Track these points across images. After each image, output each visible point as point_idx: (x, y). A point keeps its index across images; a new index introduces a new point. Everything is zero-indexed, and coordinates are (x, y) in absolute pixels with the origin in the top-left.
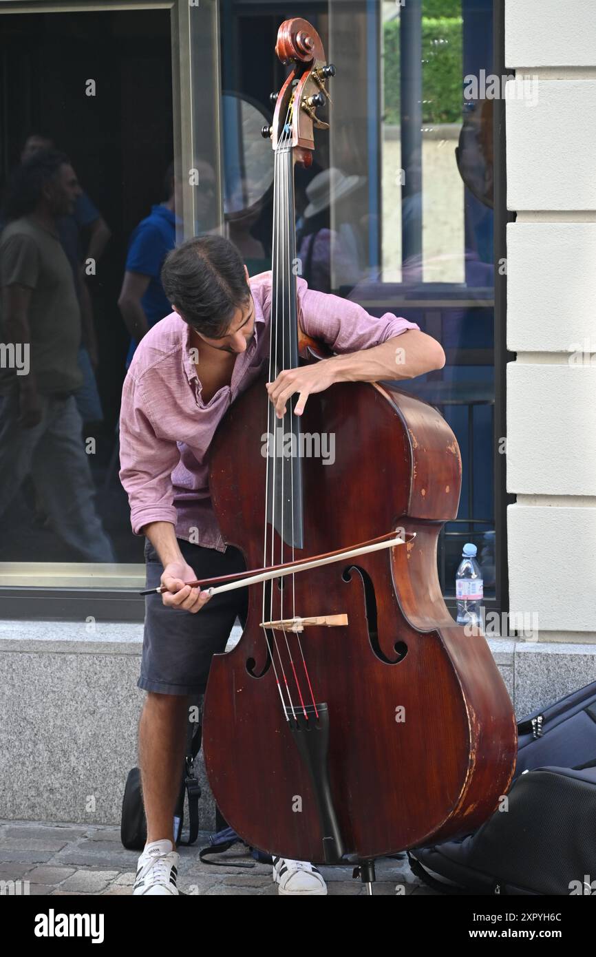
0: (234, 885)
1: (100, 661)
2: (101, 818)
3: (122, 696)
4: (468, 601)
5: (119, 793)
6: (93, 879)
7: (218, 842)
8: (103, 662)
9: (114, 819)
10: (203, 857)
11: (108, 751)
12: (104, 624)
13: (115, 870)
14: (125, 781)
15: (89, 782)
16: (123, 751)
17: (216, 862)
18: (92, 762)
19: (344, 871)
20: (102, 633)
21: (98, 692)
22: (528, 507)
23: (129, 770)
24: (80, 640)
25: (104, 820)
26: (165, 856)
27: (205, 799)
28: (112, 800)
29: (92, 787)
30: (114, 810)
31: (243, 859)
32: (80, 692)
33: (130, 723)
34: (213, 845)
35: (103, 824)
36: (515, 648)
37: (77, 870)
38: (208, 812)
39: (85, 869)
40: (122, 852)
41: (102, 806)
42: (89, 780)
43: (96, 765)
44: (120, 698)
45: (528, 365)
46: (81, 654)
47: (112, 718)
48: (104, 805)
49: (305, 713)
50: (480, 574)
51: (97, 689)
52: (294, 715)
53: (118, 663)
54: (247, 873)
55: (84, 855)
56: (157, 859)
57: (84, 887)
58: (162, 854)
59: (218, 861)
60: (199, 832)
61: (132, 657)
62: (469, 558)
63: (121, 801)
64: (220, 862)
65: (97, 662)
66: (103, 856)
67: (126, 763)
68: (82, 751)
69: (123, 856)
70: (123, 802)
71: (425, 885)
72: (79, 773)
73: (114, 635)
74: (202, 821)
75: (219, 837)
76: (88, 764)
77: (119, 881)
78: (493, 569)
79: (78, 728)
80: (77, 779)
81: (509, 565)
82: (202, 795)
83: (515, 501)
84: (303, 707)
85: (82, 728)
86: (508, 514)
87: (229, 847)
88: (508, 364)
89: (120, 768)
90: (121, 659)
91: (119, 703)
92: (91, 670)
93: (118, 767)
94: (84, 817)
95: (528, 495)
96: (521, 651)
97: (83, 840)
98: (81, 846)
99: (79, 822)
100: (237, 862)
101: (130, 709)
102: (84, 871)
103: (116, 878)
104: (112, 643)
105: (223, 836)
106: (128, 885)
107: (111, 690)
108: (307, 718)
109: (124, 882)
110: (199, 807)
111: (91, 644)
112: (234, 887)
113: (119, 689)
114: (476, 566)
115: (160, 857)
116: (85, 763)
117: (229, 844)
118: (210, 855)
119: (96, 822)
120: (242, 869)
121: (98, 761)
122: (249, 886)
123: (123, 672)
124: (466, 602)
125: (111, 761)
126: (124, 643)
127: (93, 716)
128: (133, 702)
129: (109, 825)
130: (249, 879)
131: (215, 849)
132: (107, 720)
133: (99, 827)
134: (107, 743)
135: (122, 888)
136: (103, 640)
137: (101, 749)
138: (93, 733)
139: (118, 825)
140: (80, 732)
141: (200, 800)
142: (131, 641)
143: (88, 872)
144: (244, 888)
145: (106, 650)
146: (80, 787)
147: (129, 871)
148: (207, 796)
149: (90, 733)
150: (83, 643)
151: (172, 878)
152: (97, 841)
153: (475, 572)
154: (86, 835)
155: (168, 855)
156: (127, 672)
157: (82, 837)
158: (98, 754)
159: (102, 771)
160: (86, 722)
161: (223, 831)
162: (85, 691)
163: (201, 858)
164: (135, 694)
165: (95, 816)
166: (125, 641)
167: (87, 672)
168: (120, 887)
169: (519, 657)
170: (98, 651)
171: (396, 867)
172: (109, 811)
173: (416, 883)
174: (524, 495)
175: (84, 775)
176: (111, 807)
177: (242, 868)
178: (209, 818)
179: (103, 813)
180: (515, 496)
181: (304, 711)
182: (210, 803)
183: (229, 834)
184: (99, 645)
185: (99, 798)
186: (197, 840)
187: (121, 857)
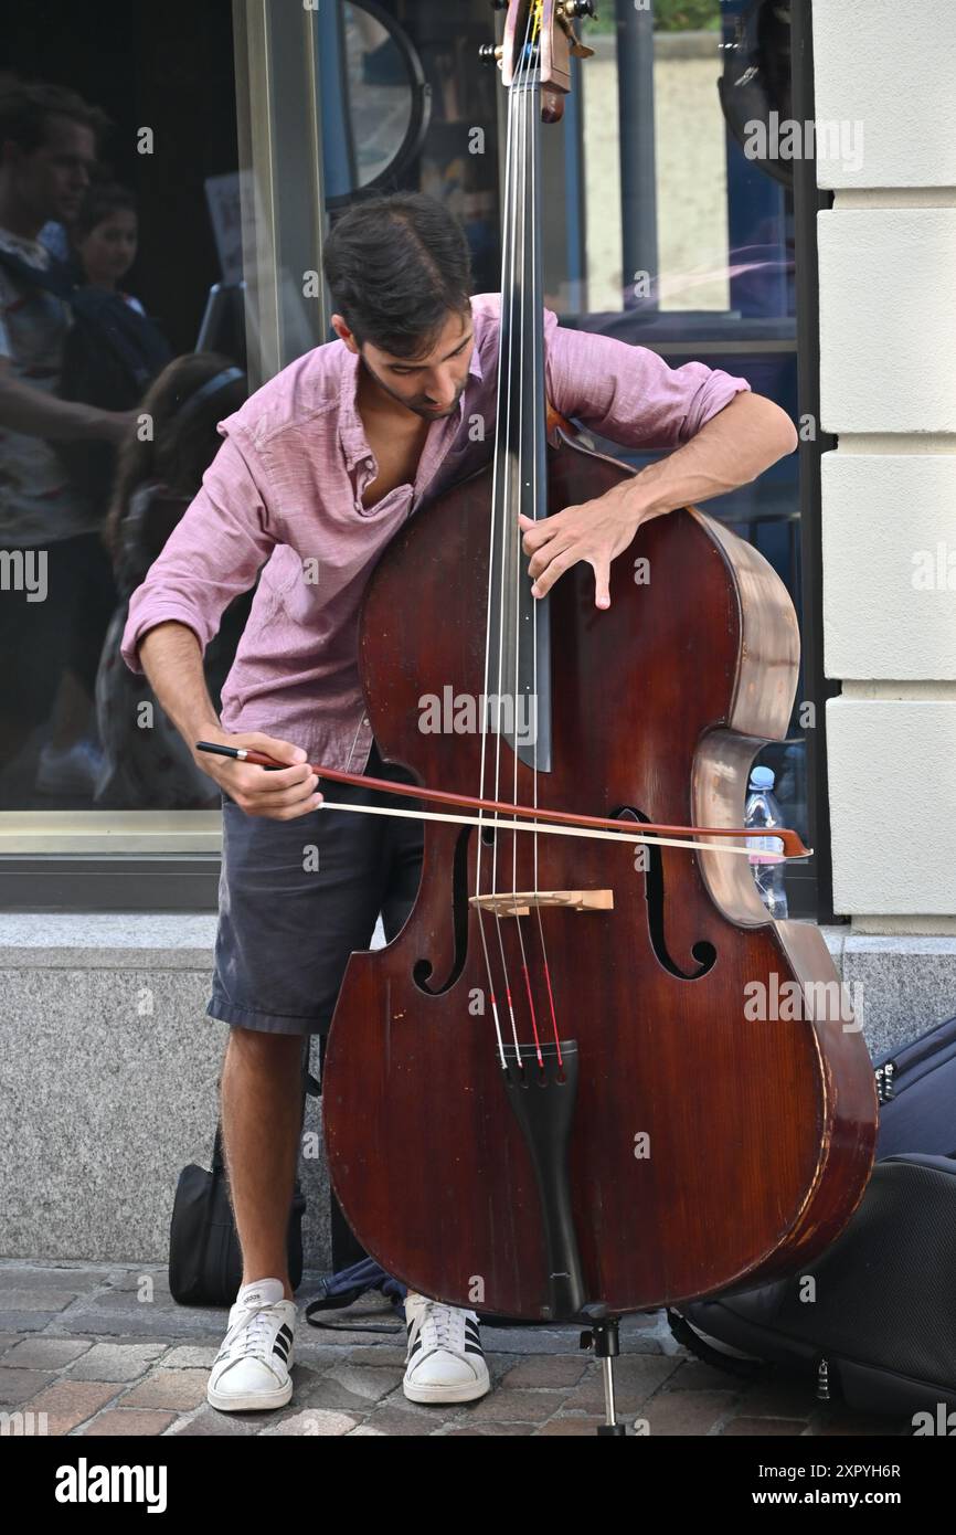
0: (367, 1364)
1: (127, 981)
2: (133, 1251)
3: (166, 1040)
4: (761, 866)
5: (165, 1209)
6: (123, 1359)
7: (337, 1289)
8: (132, 982)
9: (157, 1252)
10: (312, 1317)
11: (144, 1136)
12: (132, 917)
13: (161, 1342)
14: (175, 1187)
15: (112, 1190)
16: (170, 1136)
17: (335, 1325)
18: (117, 1155)
19: (557, 1337)
20: (129, 933)
21: (125, 1035)
22: (863, 702)
23: (181, 1168)
24: (91, 945)
25: (139, 1255)
26: (269, 1308)
27: (313, 1215)
28: (153, 1220)
29: (118, 1198)
30: (156, 1237)
31: (381, 1319)
32: (93, 1035)
33: (180, 1086)
34: (329, 1295)
35: (138, 1261)
36: (843, 945)
37: (95, 1343)
38: (319, 1238)
39: (109, 1342)
40: (172, 1310)
41: (135, 1231)
42: (111, 1186)
43: (124, 1161)
44: (163, 1044)
45: (856, 456)
46: (93, 969)
47: (150, 1079)
48: (138, 1227)
49: (540, 1057)
50: (780, 819)
51: (122, 1029)
52: (519, 1059)
53: (157, 984)
54: (388, 1342)
55: (105, 1317)
56: (257, 1312)
57: (109, 1373)
58: (265, 1304)
59: (338, 1322)
60: (304, 1272)
61: (182, 974)
62: (760, 792)
63: (169, 1220)
64: (341, 1325)
65: (120, 982)
66: (139, 1318)
67: (175, 1156)
68: (99, 1135)
69: (173, 1316)
70: (172, 1224)
71: (696, 1359)
72: (94, 1174)
73: (150, 936)
74: (308, 1253)
75: (339, 1282)
76: (109, 1159)
77: (168, 1361)
78: (801, 810)
79: (91, 1097)
80: (91, 1185)
81: (831, 803)
82: (308, 1209)
83: (840, 693)
84: (537, 1045)
85: (97, 1097)
86: (827, 714)
87: (357, 1297)
88: (825, 456)
89: (165, 1164)
90: (163, 978)
91: (160, 1052)
92: (112, 996)
93: (161, 1163)
94: (104, 1249)
95: (861, 681)
96: (853, 950)
97: (104, 1290)
98: (100, 1301)
99: (95, 1258)
100: (371, 1324)
101: (180, 1063)
102: (106, 1345)
103: (161, 1356)
104: (147, 949)
105: (346, 1279)
106: (184, 1369)
107: (147, 1031)
108: (542, 1065)
109: (176, 1363)
110: (303, 1230)
111: (109, 952)
112: (367, 1368)
113: (160, 1028)
114: (772, 805)
115: (262, 1309)
116: (104, 1157)
117: (358, 1292)
118: (325, 1312)
119: (125, 1259)
120: (380, 1337)
121: (127, 1153)
122: (393, 1366)
123: (167, 999)
124: (756, 868)
125: (149, 1153)
126: (169, 950)
127: (117, 1077)
128: (184, 1049)
129: (148, 1263)
130: (393, 1353)
131: (331, 1302)
132: (140, 1083)
133: (130, 1266)
134: (141, 1122)
135: (174, 1374)
136: (132, 944)
137: (131, 1133)
138: (117, 1105)
139: (164, 1262)
140: (94, 1103)
141: (304, 1218)
142: (180, 946)
143: (115, 1346)
144: (385, 1369)
145: (136, 963)
146: (95, 1198)
147: (184, 1344)
148: (316, 1209)
149: (111, 1106)
150: (96, 950)
151: (278, 1345)
152: (127, 1291)
153: (772, 814)
154: (109, 1281)
155: (276, 1306)
156: (173, 1000)
157: (101, 1285)
158: (126, 1140)
159: (134, 1169)
160: (104, 1087)
161: (346, 1271)
162: (101, 1033)
163: (307, 1319)
164: (188, 1038)
165: (124, 1248)
166: (169, 946)
167: (104, 1000)
168: (170, 1371)
169: (852, 961)
170: (122, 964)
171: (645, 1327)
172: (148, 1238)
173: (680, 1355)
174: (856, 681)
175: (104, 1177)
176: (151, 1232)
177: (380, 1335)
178: (320, 1249)
179: (136, 1242)
180: (839, 682)
181: (539, 1052)
182: (322, 1221)
183: (356, 1275)
184: (125, 953)
185: (130, 1217)
186: (300, 1287)
187: (171, 1318)
